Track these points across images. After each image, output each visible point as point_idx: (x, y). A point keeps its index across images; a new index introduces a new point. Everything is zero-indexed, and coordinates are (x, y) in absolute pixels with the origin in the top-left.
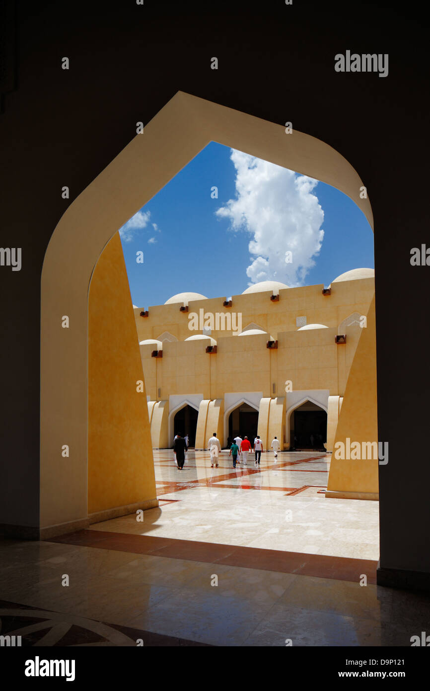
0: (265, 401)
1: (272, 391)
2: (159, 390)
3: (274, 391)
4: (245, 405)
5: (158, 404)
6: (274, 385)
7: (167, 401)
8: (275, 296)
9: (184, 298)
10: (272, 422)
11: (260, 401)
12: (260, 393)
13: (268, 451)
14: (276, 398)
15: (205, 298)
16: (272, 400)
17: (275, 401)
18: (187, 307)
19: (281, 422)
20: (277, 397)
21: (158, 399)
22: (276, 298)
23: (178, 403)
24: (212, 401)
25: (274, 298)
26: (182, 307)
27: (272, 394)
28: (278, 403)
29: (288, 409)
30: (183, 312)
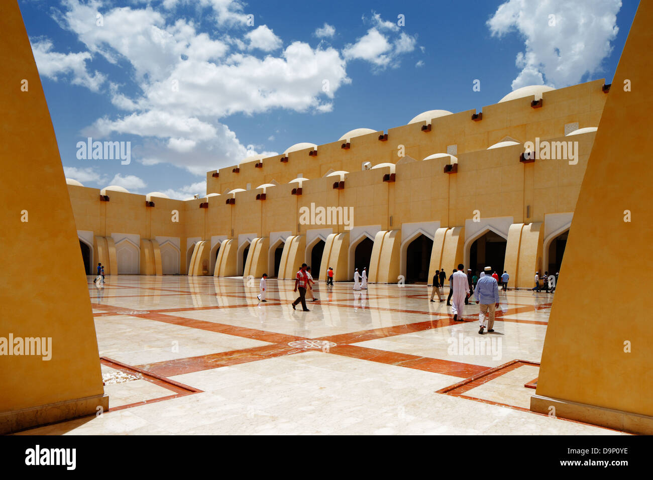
0: (516, 227)
1: (526, 215)
2: (391, 217)
3: (527, 216)
4: (490, 234)
5: (388, 234)
6: (528, 208)
7: (400, 230)
8: (538, 101)
9: (427, 117)
10: (524, 253)
11: (509, 227)
12: (511, 218)
13: (517, 289)
14: (531, 224)
15: (451, 113)
16: (525, 226)
17: (528, 227)
18: (430, 125)
19: (536, 253)
20: (533, 222)
21: (390, 227)
22: (538, 104)
23: (410, 232)
24: (450, 229)
25: (536, 104)
26: (424, 126)
27: (526, 219)
28: (532, 230)
29: (546, 237)
30: (425, 132)
